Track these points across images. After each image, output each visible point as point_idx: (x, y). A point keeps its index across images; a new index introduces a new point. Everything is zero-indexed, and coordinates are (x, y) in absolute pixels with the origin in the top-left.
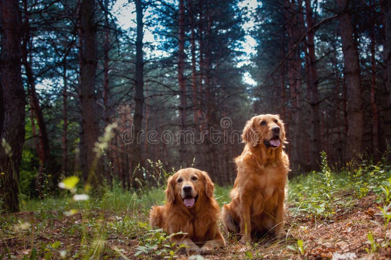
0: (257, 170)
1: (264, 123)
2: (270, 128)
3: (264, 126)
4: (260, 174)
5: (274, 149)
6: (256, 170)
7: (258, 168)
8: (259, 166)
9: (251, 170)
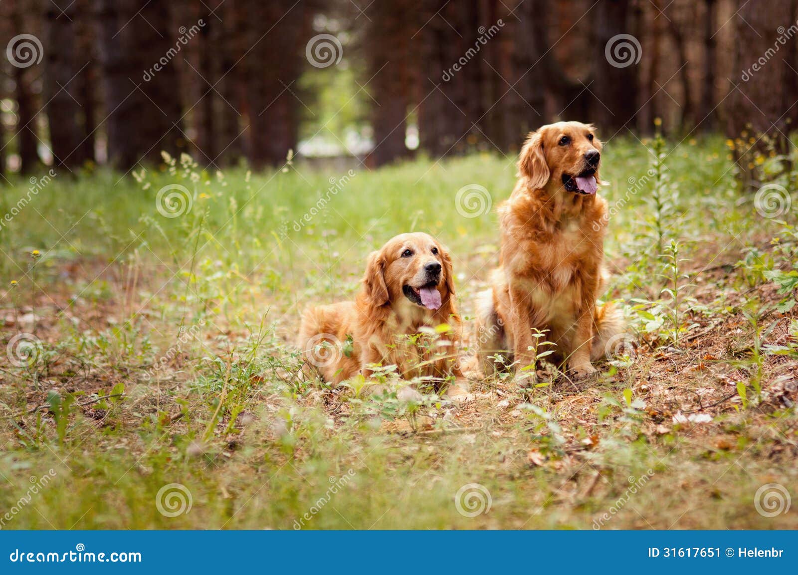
0: (539, 233)
1: (567, 140)
2: (581, 153)
3: (566, 146)
4: (543, 242)
5: (582, 195)
6: (536, 233)
7: (541, 229)
8: (544, 224)
9: (527, 232)
